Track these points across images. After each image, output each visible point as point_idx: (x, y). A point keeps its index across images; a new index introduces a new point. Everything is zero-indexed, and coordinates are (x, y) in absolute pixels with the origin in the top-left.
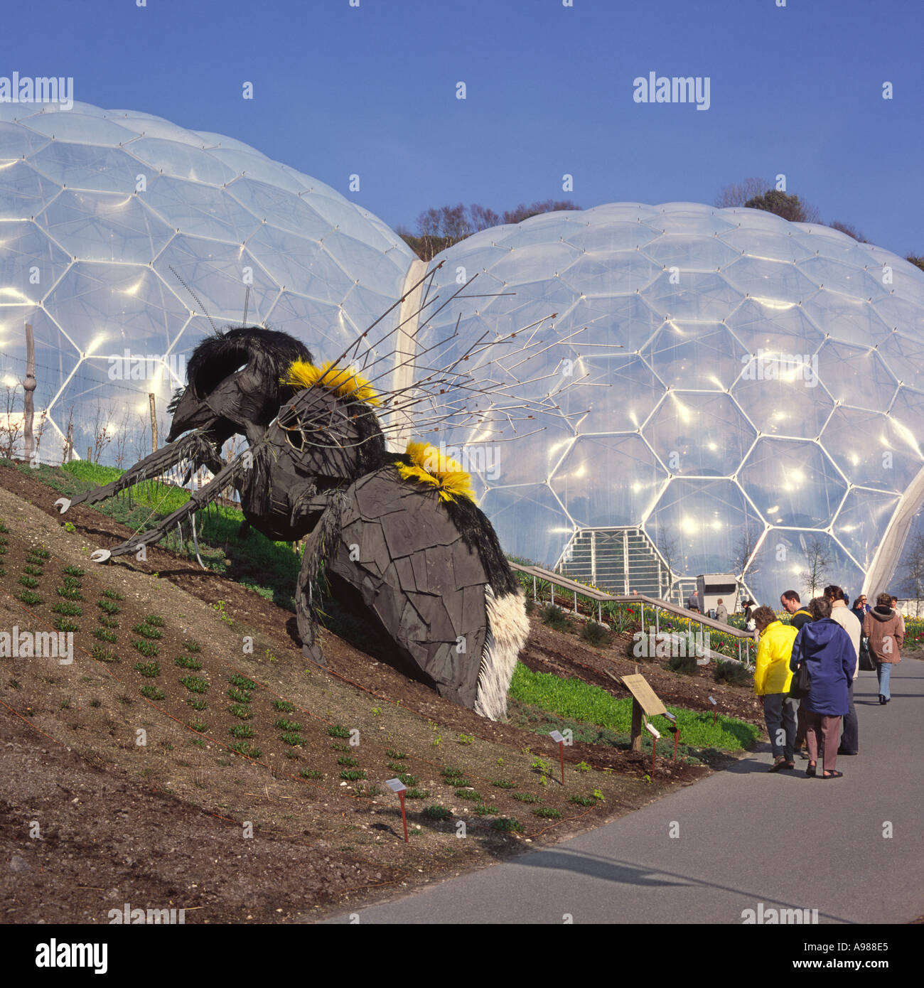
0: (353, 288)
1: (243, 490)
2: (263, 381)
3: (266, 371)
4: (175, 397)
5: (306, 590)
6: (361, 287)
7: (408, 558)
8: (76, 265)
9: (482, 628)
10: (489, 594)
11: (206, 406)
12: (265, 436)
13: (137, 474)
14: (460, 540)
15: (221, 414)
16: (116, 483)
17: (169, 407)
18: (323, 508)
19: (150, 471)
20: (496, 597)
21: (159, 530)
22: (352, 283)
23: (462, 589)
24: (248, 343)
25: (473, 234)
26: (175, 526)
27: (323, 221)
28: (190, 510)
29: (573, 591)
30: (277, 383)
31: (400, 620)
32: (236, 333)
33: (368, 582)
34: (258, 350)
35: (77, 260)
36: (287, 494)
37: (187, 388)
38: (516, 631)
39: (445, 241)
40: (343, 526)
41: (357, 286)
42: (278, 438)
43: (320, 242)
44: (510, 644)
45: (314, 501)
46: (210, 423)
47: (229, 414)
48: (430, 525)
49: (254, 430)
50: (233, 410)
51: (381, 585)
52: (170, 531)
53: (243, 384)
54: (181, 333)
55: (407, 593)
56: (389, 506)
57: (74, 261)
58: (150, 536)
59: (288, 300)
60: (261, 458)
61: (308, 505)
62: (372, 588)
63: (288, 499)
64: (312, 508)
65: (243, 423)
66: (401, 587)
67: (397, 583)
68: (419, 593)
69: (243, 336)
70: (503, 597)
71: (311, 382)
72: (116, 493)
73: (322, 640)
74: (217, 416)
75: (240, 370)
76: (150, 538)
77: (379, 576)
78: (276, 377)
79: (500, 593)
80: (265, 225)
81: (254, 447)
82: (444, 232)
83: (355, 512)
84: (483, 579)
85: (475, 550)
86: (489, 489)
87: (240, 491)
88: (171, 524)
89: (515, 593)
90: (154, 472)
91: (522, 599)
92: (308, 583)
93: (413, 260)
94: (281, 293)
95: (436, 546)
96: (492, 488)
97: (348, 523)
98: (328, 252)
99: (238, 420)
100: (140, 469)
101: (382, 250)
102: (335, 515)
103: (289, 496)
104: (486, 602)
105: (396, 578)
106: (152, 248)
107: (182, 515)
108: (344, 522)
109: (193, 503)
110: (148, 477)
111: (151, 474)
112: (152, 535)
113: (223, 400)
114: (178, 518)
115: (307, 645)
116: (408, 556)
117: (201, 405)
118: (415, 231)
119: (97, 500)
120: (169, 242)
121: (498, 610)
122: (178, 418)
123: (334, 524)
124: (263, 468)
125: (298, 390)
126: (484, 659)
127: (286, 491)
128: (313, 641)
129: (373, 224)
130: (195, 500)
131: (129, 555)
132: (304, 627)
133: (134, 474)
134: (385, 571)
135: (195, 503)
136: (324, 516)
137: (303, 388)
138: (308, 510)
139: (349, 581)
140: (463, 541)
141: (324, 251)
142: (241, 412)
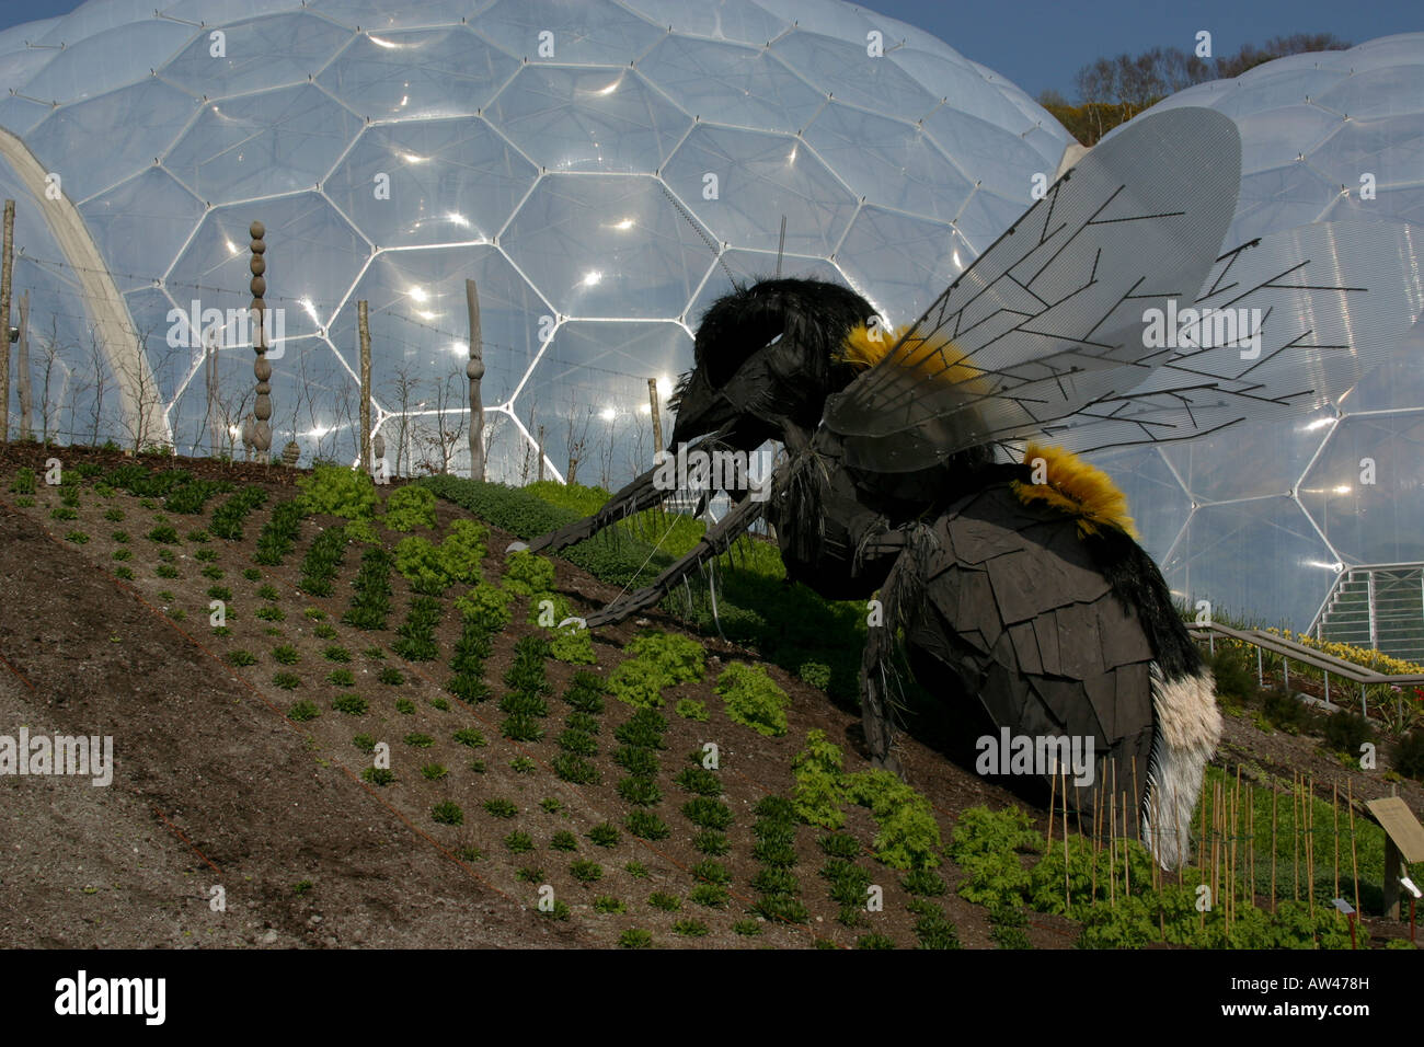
0: (972, 193)
1: (781, 523)
2: (806, 360)
3: (811, 343)
4: (678, 387)
5: (874, 673)
6: (985, 192)
7: (1030, 624)
8: (545, 179)
9: (1146, 729)
10: (1155, 676)
11: (723, 398)
12: (811, 443)
13: (623, 504)
14: (1110, 595)
15: (745, 410)
16: (594, 517)
17: (670, 401)
18: (898, 549)
19: (642, 500)
20: (1167, 680)
21: (655, 588)
22: (970, 186)
23: (1114, 669)
24: (784, 303)
25: (1166, 96)
26: (680, 581)
27: (923, 92)
28: (702, 556)
29: (1321, 669)
30: (827, 360)
31: (1020, 718)
32: (764, 288)
33: (969, 662)
34: (799, 312)
35: (548, 172)
36: (846, 530)
37: (694, 372)
38: (1199, 732)
39: (1121, 110)
40: (930, 576)
41: (979, 191)
42: (830, 445)
43: (917, 124)
44: (1190, 753)
45: (885, 539)
46: (731, 423)
47: (757, 410)
48: (1063, 573)
49: (794, 433)
50: (764, 404)
51: (990, 664)
52: (672, 588)
53: (777, 365)
54: (706, 277)
55: (1029, 677)
56: (998, 544)
57: (542, 174)
58: (643, 596)
59: (871, 219)
60: (804, 475)
61: (877, 546)
62: (976, 670)
63: (848, 537)
64: (882, 549)
65: (780, 423)
66: (1019, 668)
67: (1013, 664)
68: (1048, 677)
69: (776, 291)
70: (1178, 680)
71: (879, 357)
72: (593, 533)
73: (900, 749)
74: (740, 413)
75: (774, 342)
76: (644, 599)
77: (987, 651)
78: (827, 352)
79: (1174, 674)
80: (831, 103)
81: (794, 460)
82: (1119, 97)
83: (948, 554)
84: (1145, 654)
85: (1133, 609)
86: (1198, 506)
87: (776, 526)
88: (674, 579)
89: (1196, 674)
90: (648, 501)
91: (1209, 683)
92: (878, 663)
93: (1068, 145)
94: (859, 208)
95: (1071, 605)
96: (1204, 505)
97: (937, 571)
98: (933, 140)
99: (773, 419)
100: (628, 497)
101: (1018, 132)
102: (915, 560)
103: (849, 533)
104: (1152, 688)
105: (1012, 655)
106: (660, 148)
107: (689, 564)
108: (932, 571)
109: (705, 546)
110: (640, 508)
111: (644, 503)
112: (646, 595)
113: (748, 391)
114: (684, 568)
115: (878, 757)
116: (1030, 620)
117: (716, 398)
118: (1073, 98)
119: (566, 545)
120: (685, 137)
121: (1170, 701)
122: (683, 418)
123: (914, 573)
124: (808, 491)
125: (860, 372)
126: (1151, 777)
127: (844, 524)
128: (886, 749)
129: (1003, 92)
130: (708, 542)
131: (613, 624)
132: (874, 728)
133: (620, 505)
134: (996, 643)
135: (708, 546)
136: (899, 561)
137: (867, 367)
138: (876, 553)
139: (941, 659)
140: (1113, 596)
141: (925, 139)
142: (776, 407)
